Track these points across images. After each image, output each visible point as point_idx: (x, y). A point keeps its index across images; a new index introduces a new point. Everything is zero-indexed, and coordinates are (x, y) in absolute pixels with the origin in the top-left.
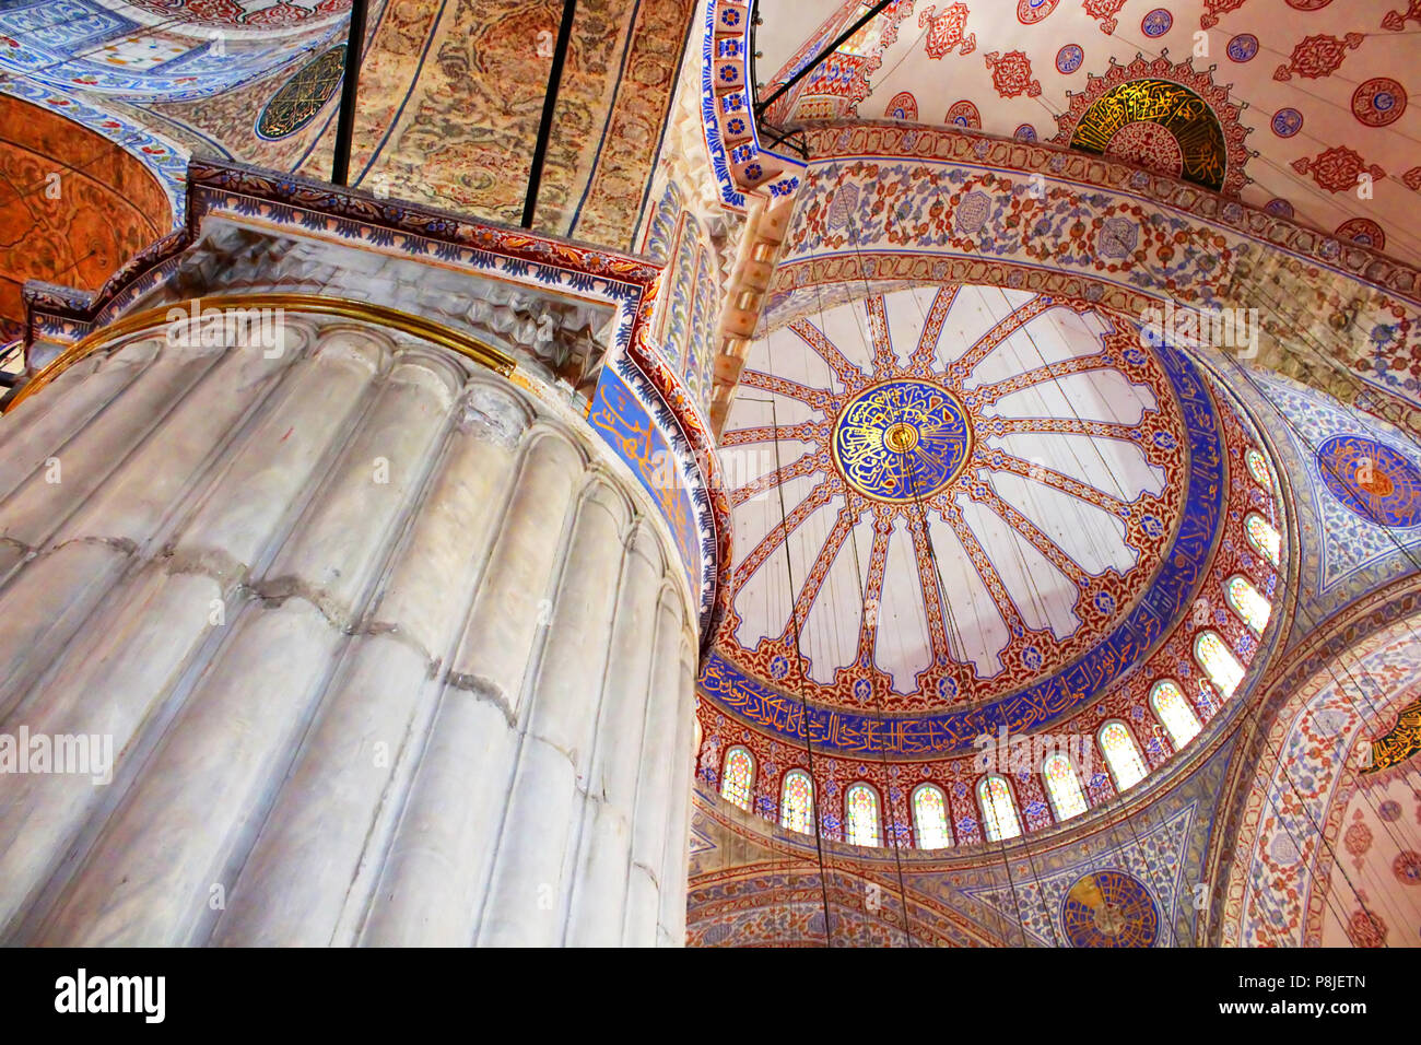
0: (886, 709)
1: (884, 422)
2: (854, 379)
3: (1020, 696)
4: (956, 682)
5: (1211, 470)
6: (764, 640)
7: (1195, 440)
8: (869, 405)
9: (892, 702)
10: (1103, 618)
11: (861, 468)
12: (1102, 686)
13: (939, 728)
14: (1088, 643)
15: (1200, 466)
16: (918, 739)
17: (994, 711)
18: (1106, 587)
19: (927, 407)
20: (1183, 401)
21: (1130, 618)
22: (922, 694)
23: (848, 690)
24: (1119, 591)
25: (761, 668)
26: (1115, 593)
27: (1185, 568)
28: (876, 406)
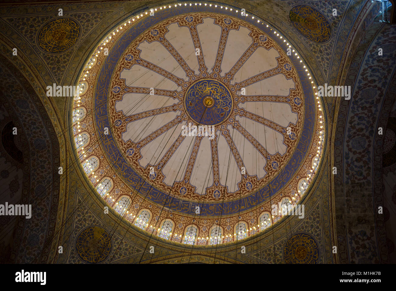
0: (115, 134)
1: (213, 94)
2: (227, 79)
3: (139, 177)
4: (134, 154)
5: (249, 204)
6: (124, 80)
7: (256, 195)
8: (218, 87)
9: (118, 135)
10: (178, 193)
11: (194, 93)
12: (158, 203)
13: (117, 156)
14: (168, 192)
15: (248, 200)
16: (110, 149)
17: (130, 171)
18: (188, 189)
19: (223, 107)
20: (269, 186)
21: (184, 201)
22: (125, 144)
23: (117, 118)
24: (190, 193)
25: (115, 83)
26: (188, 193)
27: (211, 211)
28: (219, 89)
